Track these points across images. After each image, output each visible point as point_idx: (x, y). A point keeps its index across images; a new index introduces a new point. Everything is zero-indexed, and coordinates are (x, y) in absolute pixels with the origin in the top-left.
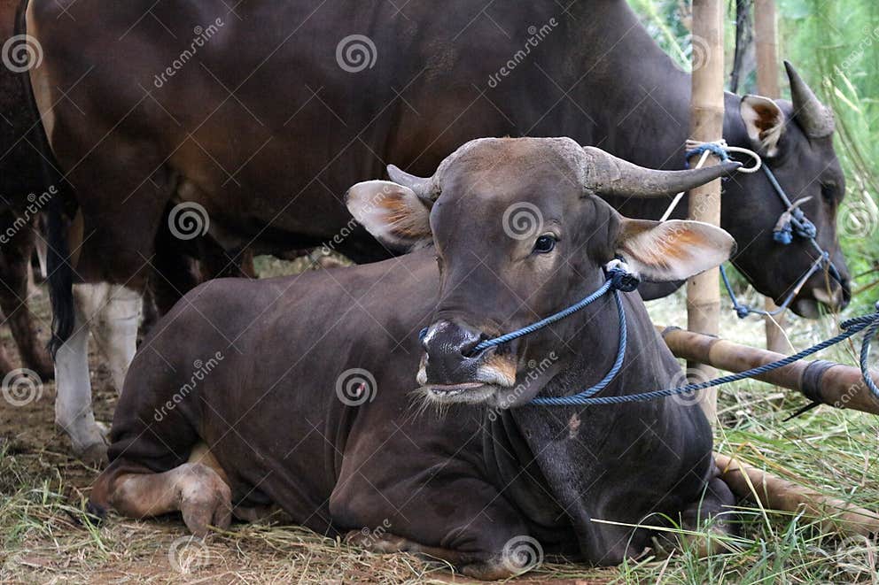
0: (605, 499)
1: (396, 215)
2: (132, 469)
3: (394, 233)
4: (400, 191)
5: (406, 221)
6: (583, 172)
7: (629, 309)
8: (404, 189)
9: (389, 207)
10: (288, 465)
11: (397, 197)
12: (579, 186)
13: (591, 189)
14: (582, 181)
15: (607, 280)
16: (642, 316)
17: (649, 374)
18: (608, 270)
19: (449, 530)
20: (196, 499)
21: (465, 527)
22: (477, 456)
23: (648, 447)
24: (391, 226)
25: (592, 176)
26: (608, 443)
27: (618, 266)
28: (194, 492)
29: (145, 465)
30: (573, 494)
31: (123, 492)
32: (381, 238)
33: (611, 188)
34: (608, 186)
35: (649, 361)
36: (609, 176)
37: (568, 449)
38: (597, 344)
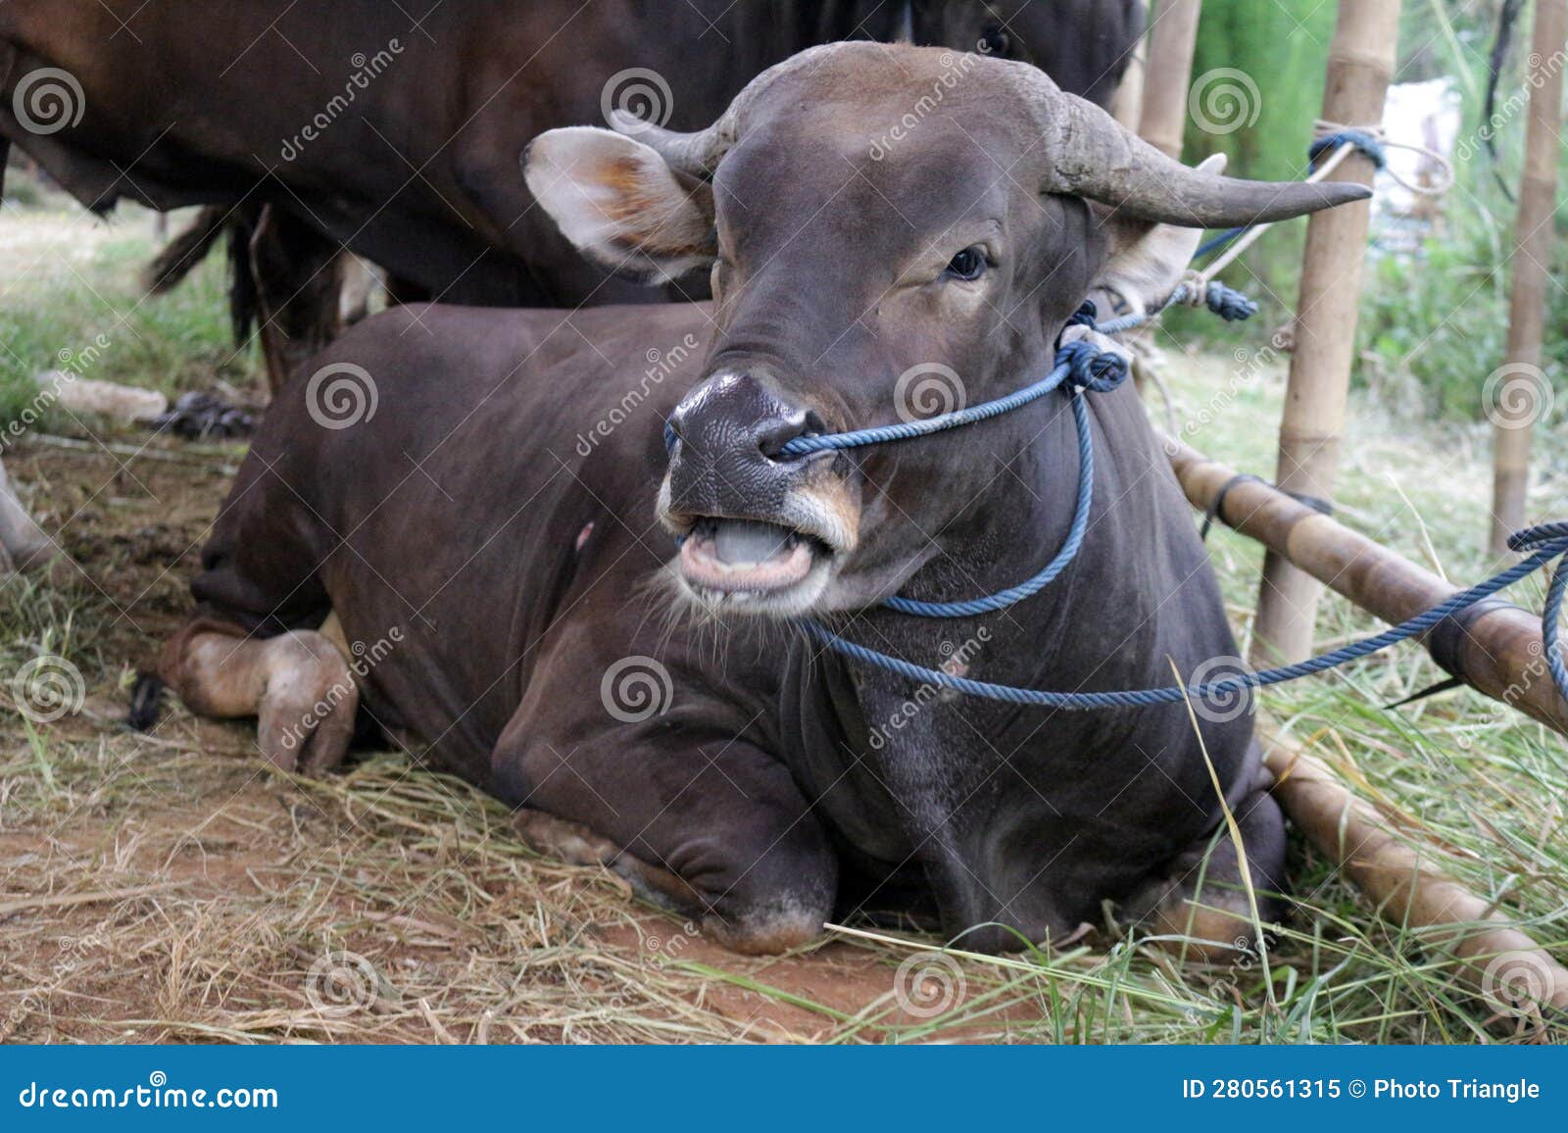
0: (1008, 823)
1: (628, 204)
2: (216, 624)
3: (623, 243)
4: (635, 155)
5: (647, 220)
6: (1060, 134)
7: (1102, 448)
8: (644, 151)
9: (612, 185)
10: (445, 664)
11: (626, 167)
12: (1044, 163)
13: (1066, 175)
14: (1055, 152)
15: (1056, 366)
16: (1128, 466)
17: (1127, 586)
18: (1064, 343)
19: (683, 841)
20: (282, 700)
21: (707, 838)
22: (763, 701)
23: (1106, 734)
24: (618, 228)
25: (1077, 147)
26: (1021, 719)
27: (1084, 338)
28: (285, 686)
29: (239, 622)
30: (934, 816)
31: (196, 664)
32: (589, 252)
33: (1108, 185)
34: (1103, 177)
35: (1130, 561)
36: (1109, 157)
37: (935, 720)
38: (1029, 512)
